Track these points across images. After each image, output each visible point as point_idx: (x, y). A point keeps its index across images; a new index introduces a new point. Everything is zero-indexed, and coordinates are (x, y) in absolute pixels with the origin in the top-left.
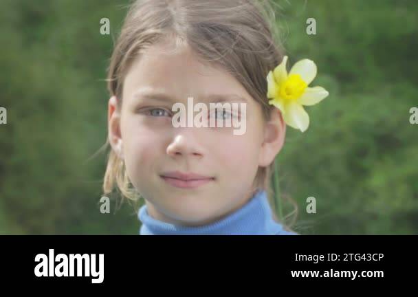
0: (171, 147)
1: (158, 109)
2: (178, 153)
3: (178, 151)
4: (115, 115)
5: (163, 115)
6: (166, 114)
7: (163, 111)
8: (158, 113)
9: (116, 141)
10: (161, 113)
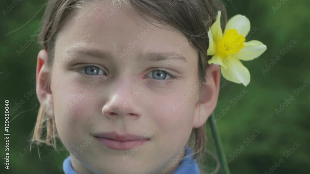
0: (106, 107)
1: (93, 66)
2: (114, 113)
3: (113, 112)
4: (44, 69)
5: (97, 73)
6: (101, 72)
7: (98, 69)
8: (93, 71)
9: (44, 96)
10: (95, 71)
